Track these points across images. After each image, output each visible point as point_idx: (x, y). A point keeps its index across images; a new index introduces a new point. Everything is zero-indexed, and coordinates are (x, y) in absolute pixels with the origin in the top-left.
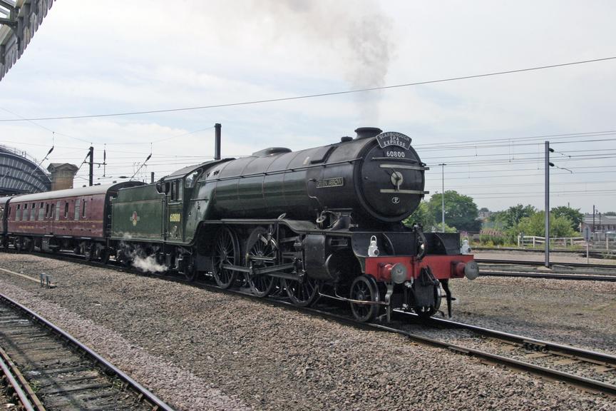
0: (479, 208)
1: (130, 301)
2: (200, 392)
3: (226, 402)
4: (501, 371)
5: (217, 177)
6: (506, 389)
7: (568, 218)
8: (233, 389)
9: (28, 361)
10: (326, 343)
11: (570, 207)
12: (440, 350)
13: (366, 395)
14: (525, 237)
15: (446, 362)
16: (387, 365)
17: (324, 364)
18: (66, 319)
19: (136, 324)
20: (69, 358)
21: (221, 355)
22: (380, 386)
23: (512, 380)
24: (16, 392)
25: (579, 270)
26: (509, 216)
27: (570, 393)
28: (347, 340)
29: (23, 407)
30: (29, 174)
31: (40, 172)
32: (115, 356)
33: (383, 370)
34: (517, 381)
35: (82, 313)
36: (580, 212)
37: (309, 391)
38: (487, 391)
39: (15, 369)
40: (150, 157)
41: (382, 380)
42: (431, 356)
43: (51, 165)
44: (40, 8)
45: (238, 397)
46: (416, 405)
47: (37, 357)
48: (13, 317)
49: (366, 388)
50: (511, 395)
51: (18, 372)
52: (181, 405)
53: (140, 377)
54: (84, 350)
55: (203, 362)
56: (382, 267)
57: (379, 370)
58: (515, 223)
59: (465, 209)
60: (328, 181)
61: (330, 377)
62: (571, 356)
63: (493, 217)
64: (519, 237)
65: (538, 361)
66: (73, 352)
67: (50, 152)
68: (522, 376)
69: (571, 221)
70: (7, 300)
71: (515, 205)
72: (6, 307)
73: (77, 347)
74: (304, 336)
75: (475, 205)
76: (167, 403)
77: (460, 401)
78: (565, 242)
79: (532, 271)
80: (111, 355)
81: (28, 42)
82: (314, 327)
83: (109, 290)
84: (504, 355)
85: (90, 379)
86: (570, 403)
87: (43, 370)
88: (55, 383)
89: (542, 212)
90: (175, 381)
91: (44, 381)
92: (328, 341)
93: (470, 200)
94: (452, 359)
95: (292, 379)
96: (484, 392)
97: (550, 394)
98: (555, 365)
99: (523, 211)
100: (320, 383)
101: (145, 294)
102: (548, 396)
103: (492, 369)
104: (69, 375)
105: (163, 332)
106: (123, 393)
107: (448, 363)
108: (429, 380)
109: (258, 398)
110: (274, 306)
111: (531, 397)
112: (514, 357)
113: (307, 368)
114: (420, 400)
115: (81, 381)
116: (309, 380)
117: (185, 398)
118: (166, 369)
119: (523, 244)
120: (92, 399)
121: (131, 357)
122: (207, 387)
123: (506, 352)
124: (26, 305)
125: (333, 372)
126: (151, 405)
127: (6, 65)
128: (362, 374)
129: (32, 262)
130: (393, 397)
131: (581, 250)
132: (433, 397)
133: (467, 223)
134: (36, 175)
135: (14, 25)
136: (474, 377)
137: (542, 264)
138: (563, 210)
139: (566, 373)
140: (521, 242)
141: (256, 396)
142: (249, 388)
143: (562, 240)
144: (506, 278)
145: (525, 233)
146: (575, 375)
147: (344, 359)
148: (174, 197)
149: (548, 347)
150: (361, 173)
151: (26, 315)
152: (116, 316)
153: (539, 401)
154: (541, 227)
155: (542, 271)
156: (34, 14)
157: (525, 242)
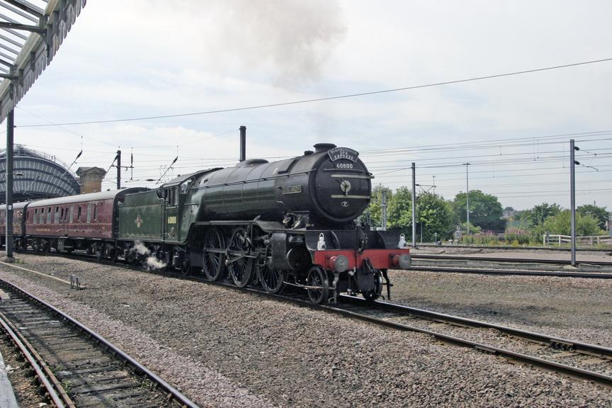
0: (504, 207)
1: (158, 302)
2: (228, 392)
3: (253, 402)
4: (528, 370)
5: (206, 184)
6: (534, 389)
7: (595, 217)
8: (260, 389)
9: (60, 362)
10: (352, 342)
11: (597, 205)
12: (466, 349)
13: (392, 394)
14: (550, 236)
15: (473, 361)
16: (413, 365)
17: (351, 364)
18: (95, 319)
19: (164, 325)
20: (99, 358)
21: (248, 355)
22: (407, 386)
23: (540, 379)
24: (48, 392)
25: (606, 268)
26: (533, 215)
27: (599, 392)
28: (373, 340)
29: (55, 406)
30: (59, 178)
31: (69, 176)
32: (144, 356)
33: (409, 370)
34: (544, 380)
35: (110, 314)
36: (606, 210)
37: (336, 391)
38: (514, 390)
39: (47, 369)
40: (176, 159)
41: (408, 380)
42: (457, 355)
43: (80, 169)
44: (69, 15)
45: (266, 397)
46: (443, 404)
47: (67, 357)
48: (44, 318)
49: (393, 387)
50: (539, 395)
51: (50, 372)
52: (210, 405)
53: (169, 377)
54: (114, 350)
55: (231, 362)
56: (329, 258)
57: (405, 369)
58: (540, 222)
59: (490, 209)
60: (290, 189)
61: (356, 377)
62: (599, 355)
63: (518, 217)
64: (545, 236)
65: (566, 360)
66: (103, 353)
67: (79, 156)
68: (549, 376)
69: (597, 220)
70: (39, 301)
71: (540, 204)
72: (37, 309)
73: (106, 348)
74: (330, 336)
75: (500, 204)
76: (196, 403)
77: (488, 400)
78: (591, 241)
79: (557, 269)
80: (141, 355)
81: (57, 49)
82: (340, 327)
83: (137, 291)
84: (531, 354)
85: (119, 379)
86: (599, 402)
87: (74, 370)
88: (86, 383)
89: (568, 210)
90: (203, 381)
91: (75, 381)
92: (354, 341)
93: (495, 199)
94: (478, 359)
95: (319, 379)
96: (512, 392)
97: (579, 394)
98: (583, 364)
99: (548, 210)
100: (346, 383)
101: (173, 295)
102: (576, 396)
103: (519, 369)
104: (99, 375)
105: (191, 332)
106: (153, 392)
107: (475, 363)
108: (455, 379)
109: (285, 398)
110: (301, 307)
111: (559, 397)
112: (541, 356)
113: (333, 367)
114: (447, 400)
115: (111, 381)
116: (335, 380)
117: (213, 398)
118: (194, 368)
119: (549, 243)
120: (122, 398)
121: (160, 357)
122: (235, 386)
123: (533, 351)
124: (57, 306)
125: (359, 372)
126: (180, 404)
127: (36, 71)
128: (389, 374)
129: (63, 264)
130: (419, 396)
131: (608, 248)
132: (460, 397)
133: (491, 223)
134: (65, 179)
135: (43, 32)
136: (501, 376)
137: (568, 263)
138: (589, 208)
139: (594, 372)
140: (546, 241)
141: (283, 396)
142: (277, 388)
143: (588, 239)
144: (532, 277)
145: (550, 232)
146: (604, 375)
147: (370, 359)
148: (171, 202)
149: (575, 347)
150: (315, 181)
151: (57, 316)
152: (145, 317)
153: (567, 401)
154: (567, 226)
155: (568, 270)
156: (62, 21)
157: (550, 241)
